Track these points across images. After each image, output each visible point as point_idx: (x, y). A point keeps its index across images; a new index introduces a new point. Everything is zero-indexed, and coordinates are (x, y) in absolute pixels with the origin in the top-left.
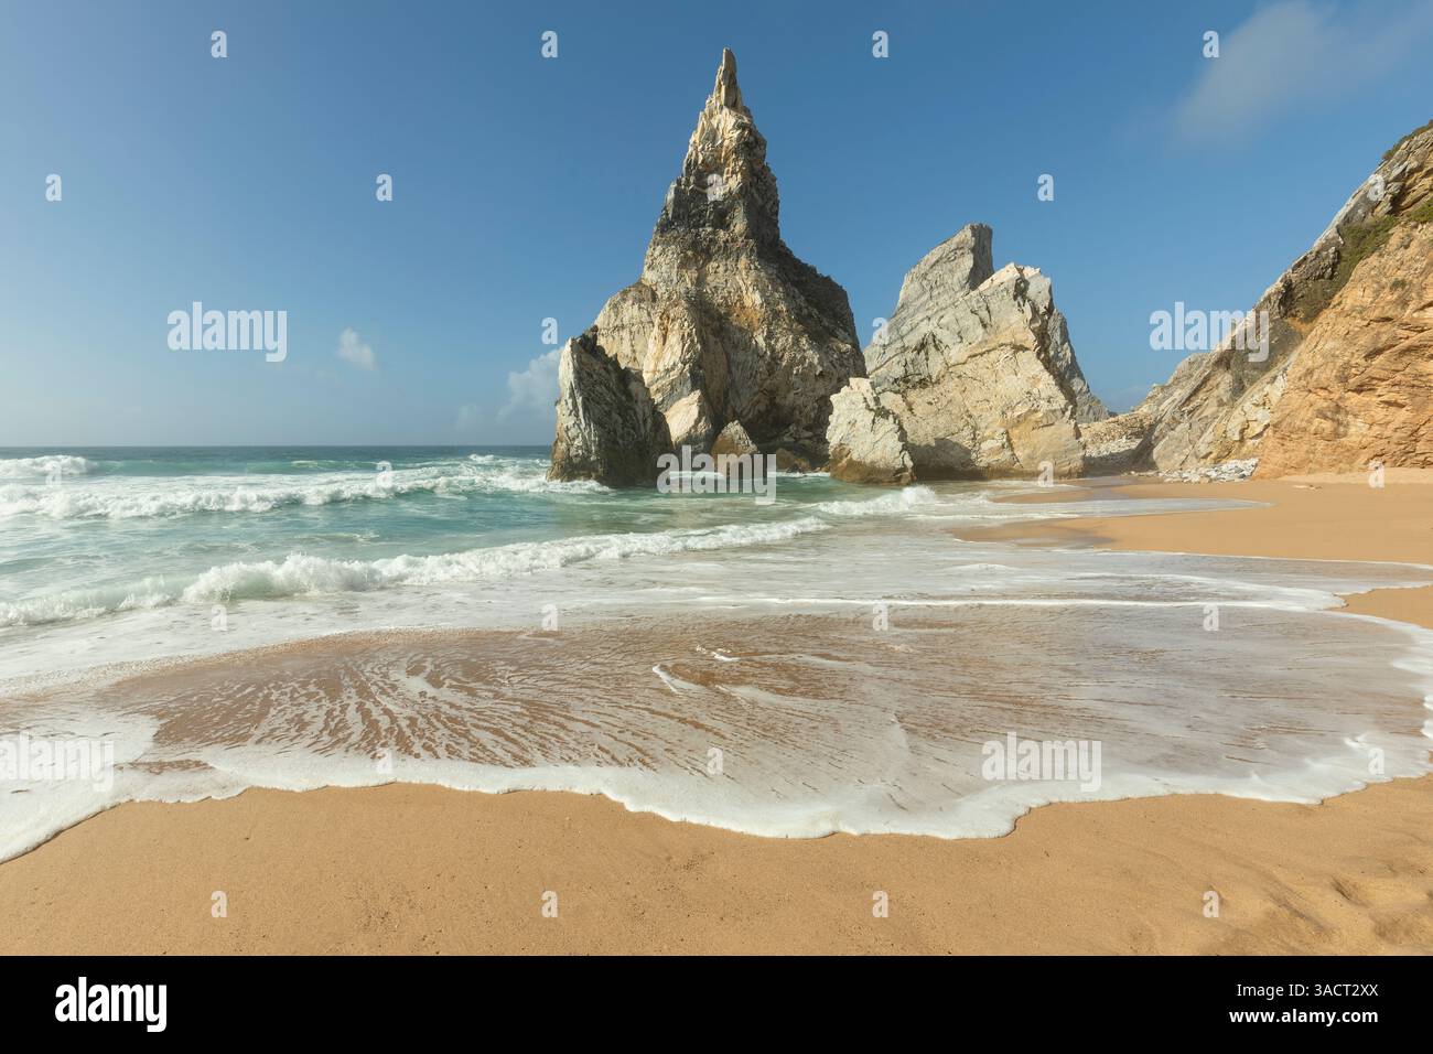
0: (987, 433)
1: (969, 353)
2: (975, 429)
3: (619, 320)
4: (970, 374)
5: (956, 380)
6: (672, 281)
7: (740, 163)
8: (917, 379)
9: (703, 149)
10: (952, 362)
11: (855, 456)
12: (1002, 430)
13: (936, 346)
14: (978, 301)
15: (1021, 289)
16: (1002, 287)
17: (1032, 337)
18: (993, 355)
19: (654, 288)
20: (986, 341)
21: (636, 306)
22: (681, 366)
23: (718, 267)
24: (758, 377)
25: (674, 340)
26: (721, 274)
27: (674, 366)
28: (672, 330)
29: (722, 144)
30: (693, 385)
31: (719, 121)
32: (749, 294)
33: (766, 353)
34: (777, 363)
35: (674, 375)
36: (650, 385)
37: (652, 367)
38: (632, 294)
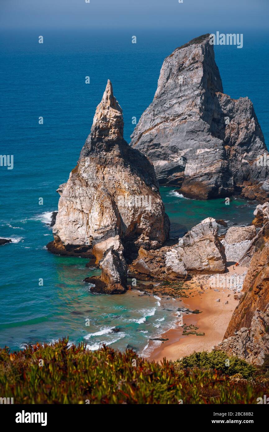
0: (204, 261)
1: (199, 240)
2: (201, 259)
4: (200, 245)
5: (197, 246)
6: (94, 179)
7: (117, 130)
8: (187, 244)
9: (101, 122)
10: (195, 241)
11: (174, 270)
12: (207, 260)
13: (191, 236)
14: (201, 227)
15: (211, 225)
16: (207, 224)
17: (214, 237)
18: (205, 241)
19: (87, 181)
20: (203, 237)
21: (81, 189)
22: (111, 226)
23: (110, 171)
24: (130, 219)
25: (107, 216)
26: (111, 174)
27: (108, 226)
28: (106, 212)
29: (109, 121)
30: (116, 233)
31: (108, 112)
32: (123, 183)
33: (132, 209)
34: (136, 213)
35: (108, 229)
36: (98, 230)
37: (98, 223)
38: (77, 182)
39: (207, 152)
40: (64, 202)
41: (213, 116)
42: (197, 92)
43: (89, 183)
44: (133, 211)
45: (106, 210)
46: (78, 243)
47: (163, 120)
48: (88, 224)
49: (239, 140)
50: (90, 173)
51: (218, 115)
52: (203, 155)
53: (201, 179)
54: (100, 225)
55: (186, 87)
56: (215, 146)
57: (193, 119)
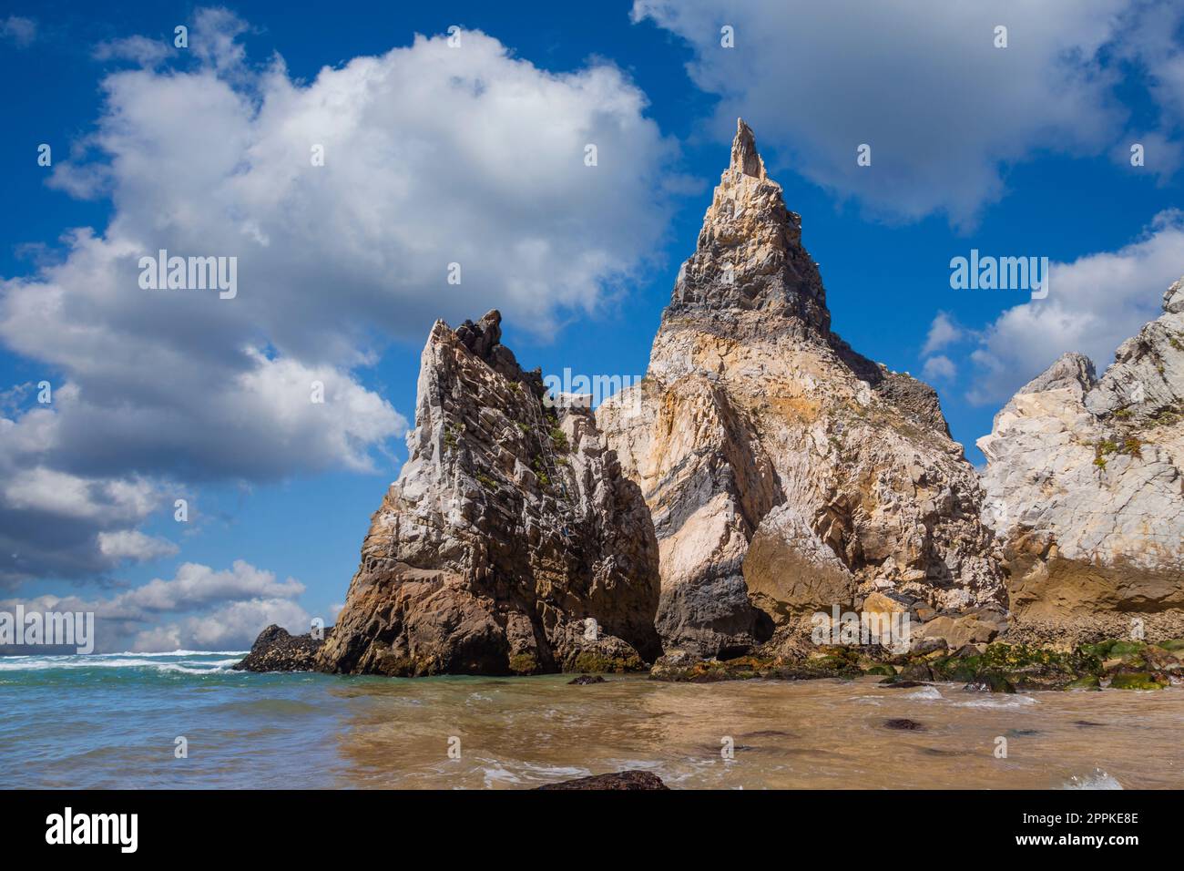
3: (614, 424)
19: (662, 381)
22: (694, 460)
23: (749, 352)
24: (822, 484)
25: (684, 425)
26: (755, 358)
27: (684, 463)
28: (682, 413)
30: (716, 484)
32: (796, 378)
33: (830, 451)
34: (850, 467)
35: (684, 474)
36: (650, 496)
37: (653, 469)
44: (833, 457)
45: (682, 408)
54: (657, 474)
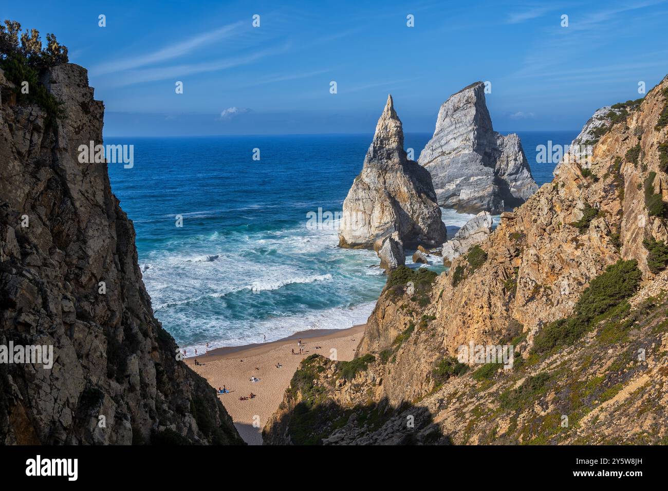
1: (474, 232)
3: (357, 197)
4: (475, 238)
5: (472, 238)
6: (376, 183)
7: (397, 139)
8: (462, 237)
9: (383, 132)
10: (471, 234)
13: (467, 229)
14: (476, 220)
15: (485, 219)
16: (481, 217)
17: (488, 230)
18: (480, 234)
19: (369, 185)
20: (478, 230)
21: (363, 192)
22: (390, 223)
23: (390, 176)
25: (387, 214)
26: (392, 179)
27: (388, 223)
28: (386, 210)
29: (389, 131)
30: (396, 229)
31: (388, 123)
32: (403, 188)
35: (388, 225)
36: (378, 227)
37: (379, 221)
38: (360, 186)
39: (480, 179)
40: (348, 204)
41: (485, 149)
42: (470, 128)
43: (371, 187)
45: (386, 209)
46: (360, 242)
47: (440, 154)
48: (370, 223)
49: (509, 171)
50: (372, 178)
51: (489, 149)
52: (476, 181)
53: (475, 202)
54: (380, 223)
55: (461, 124)
56: (487, 174)
57: (467, 152)
